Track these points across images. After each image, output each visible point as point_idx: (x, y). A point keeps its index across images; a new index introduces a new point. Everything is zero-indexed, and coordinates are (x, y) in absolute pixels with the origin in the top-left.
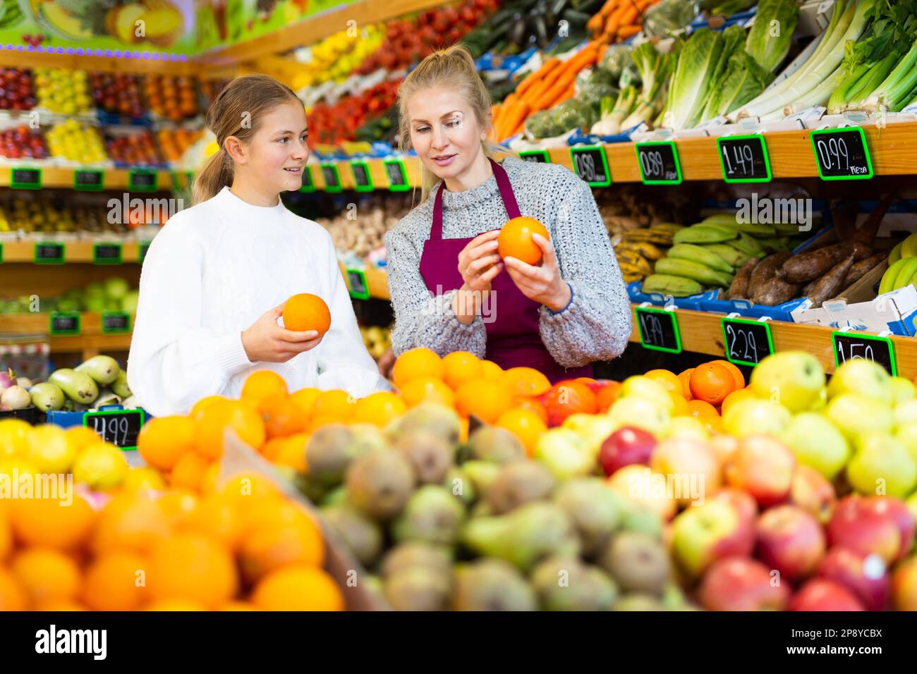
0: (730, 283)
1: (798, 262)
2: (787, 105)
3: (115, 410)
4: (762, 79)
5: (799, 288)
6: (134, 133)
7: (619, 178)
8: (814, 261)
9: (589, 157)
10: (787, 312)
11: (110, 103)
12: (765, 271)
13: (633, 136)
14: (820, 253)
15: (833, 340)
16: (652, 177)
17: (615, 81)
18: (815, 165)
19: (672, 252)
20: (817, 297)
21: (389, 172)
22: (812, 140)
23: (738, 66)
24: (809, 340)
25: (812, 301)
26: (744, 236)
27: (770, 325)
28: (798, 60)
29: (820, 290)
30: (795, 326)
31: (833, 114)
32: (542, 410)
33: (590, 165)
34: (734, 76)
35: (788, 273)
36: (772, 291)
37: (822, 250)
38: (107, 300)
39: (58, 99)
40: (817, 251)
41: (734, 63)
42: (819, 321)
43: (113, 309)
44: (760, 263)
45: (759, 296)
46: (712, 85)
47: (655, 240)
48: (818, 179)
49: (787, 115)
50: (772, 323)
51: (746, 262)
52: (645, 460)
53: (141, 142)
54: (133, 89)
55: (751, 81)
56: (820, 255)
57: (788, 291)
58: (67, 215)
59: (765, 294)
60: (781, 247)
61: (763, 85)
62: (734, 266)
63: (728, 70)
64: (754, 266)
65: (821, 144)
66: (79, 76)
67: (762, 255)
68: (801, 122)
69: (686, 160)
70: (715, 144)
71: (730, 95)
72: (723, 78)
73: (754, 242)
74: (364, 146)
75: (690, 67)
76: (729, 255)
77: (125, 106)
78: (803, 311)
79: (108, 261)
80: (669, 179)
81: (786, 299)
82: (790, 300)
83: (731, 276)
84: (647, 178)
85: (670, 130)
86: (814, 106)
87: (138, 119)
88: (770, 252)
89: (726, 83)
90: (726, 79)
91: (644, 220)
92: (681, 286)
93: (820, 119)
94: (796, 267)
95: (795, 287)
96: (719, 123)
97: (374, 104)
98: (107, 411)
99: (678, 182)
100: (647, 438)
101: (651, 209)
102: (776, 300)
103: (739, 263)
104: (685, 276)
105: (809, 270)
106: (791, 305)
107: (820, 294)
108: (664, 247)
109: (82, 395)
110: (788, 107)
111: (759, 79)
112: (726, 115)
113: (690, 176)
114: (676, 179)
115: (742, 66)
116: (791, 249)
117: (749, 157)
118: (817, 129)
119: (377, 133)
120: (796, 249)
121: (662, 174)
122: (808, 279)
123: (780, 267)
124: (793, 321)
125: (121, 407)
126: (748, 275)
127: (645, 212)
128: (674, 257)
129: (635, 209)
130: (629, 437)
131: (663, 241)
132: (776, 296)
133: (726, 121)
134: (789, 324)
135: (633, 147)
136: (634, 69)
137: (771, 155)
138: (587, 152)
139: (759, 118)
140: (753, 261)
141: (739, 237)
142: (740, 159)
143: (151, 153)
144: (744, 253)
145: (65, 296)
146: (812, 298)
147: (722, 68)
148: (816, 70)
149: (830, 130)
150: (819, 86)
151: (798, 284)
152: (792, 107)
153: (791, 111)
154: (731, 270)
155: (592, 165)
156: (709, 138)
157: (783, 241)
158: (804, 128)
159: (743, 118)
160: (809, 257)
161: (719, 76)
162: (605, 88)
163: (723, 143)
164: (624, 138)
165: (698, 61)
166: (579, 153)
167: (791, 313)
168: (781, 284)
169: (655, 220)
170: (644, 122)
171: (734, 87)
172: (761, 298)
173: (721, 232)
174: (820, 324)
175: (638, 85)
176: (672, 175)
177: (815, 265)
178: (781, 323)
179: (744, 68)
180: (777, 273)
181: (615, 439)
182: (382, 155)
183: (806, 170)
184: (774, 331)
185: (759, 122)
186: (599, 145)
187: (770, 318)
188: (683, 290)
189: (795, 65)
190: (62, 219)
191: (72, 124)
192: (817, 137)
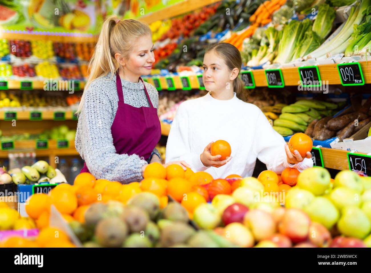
0: (305, 130)
1: (334, 121)
2: (327, 53)
3: (46, 184)
4: (319, 41)
5: (334, 133)
6: (71, 66)
7: (259, 85)
8: (341, 121)
9: (246, 76)
10: (328, 143)
11: (62, 54)
12: (320, 125)
13: (264, 67)
14: (344, 117)
15: (348, 156)
16: (272, 84)
17: (259, 43)
18: (340, 79)
19: (281, 116)
20: (342, 137)
21: (168, 82)
22: (338, 68)
23: (309, 36)
24: (338, 156)
25: (339, 139)
26: (312, 109)
27: (321, 149)
28: (335, 33)
29: (343, 134)
30: (331, 150)
31: (347, 57)
32: (206, 192)
33: (246, 79)
34: (307, 40)
35: (329, 126)
36: (323, 134)
37: (345, 116)
38: (60, 135)
39: (41, 53)
40: (342, 117)
41: (307, 35)
42: (342, 148)
43: (61, 139)
44: (319, 122)
45: (317, 136)
46: (297, 44)
47: (275, 111)
48: (341, 85)
49: (328, 57)
50: (322, 148)
51: (313, 121)
52: (241, 220)
53: (74, 70)
54: (71, 49)
55: (314, 42)
56: (344, 118)
57: (330, 134)
58: (43, 100)
59: (319, 135)
60: (329, 114)
61: (320, 44)
62: (308, 123)
63: (304, 38)
64: (316, 123)
65: (342, 70)
66: (50, 43)
67: (320, 118)
68: (334, 60)
69: (286, 77)
70: (297, 70)
71: (305, 49)
72: (302, 41)
73: (317, 112)
74: (158, 71)
75: (288, 37)
76: (306, 118)
77: (68, 55)
78: (335, 143)
79: (60, 119)
80: (279, 85)
81: (329, 137)
82: (331, 138)
83: (306, 127)
84: (270, 85)
85: (279, 64)
86: (339, 53)
87: (73, 60)
88: (323, 116)
89: (303, 44)
90: (303, 42)
91: (272, 102)
92: (284, 132)
93: (342, 59)
94: (333, 124)
95: (333, 132)
96: (299, 61)
97: (163, 53)
98: (43, 185)
99: (283, 86)
100: (245, 209)
101: (275, 97)
102: (324, 138)
103: (310, 121)
104: (286, 127)
105: (339, 125)
106: (330, 140)
107: (343, 135)
108: (278, 114)
109: (33, 178)
110: (328, 54)
111: (318, 41)
112: (302, 57)
113: (288, 84)
114: (282, 85)
115: (310, 36)
116: (333, 115)
117: (312, 75)
118: (340, 64)
119: (163, 66)
120: (335, 115)
121: (276, 83)
122: (338, 129)
123: (326, 123)
124: (331, 147)
125: (49, 183)
126: (313, 127)
127: (272, 99)
128: (282, 119)
129: (268, 97)
130: (236, 208)
131: (278, 112)
132: (324, 136)
133: (302, 60)
134: (329, 149)
135: (263, 72)
136: (266, 38)
137: (321, 75)
138: (245, 74)
139: (316, 59)
140: (315, 121)
141: (310, 110)
142: (308, 77)
143: (78, 74)
144: (312, 117)
145: (43, 133)
146: (339, 138)
147: (302, 37)
148: (341, 37)
149: (345, 64)
150: (343, 44)
151: (334, 131)
152: (330, 54)
153: (329, 55)
154: (306, 124)
155: (248, 79)
156: (295, 67)
157: (330, 111)
158: (335, 63)
159: (309, 58)
160: (339, 119)
161: (300, 40)
162: (255, 46)
163: (301, 70)
164: (260, 68)
165: (291, 34)
166: (243, 74)
167: (330, 144)
168: (327, 131)
169: (277, 102)
170: (269, 61)
171: (306, 45)
172: (318, 137)
173: (302, 108)
174: (342, 149)
175: (268, 45)
176: (280, 83)
177: (342, 123)
178: (326, 149)
179: (311, 37)
180: (325, 126)
181: (230, 209)
182: (164, 75)
183: (335, 81)
184: (323, 152)
185: (316, 60)
186: (250, 70)
187: (321, 146)
188: (285, 133)
189: (334, 35)
190: (41, 101)
191: (46, 63)
192: (340, 67)
